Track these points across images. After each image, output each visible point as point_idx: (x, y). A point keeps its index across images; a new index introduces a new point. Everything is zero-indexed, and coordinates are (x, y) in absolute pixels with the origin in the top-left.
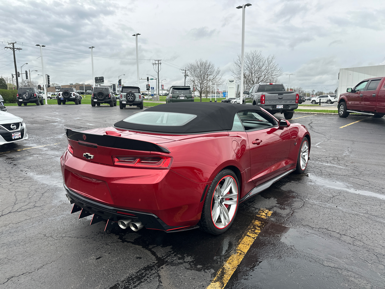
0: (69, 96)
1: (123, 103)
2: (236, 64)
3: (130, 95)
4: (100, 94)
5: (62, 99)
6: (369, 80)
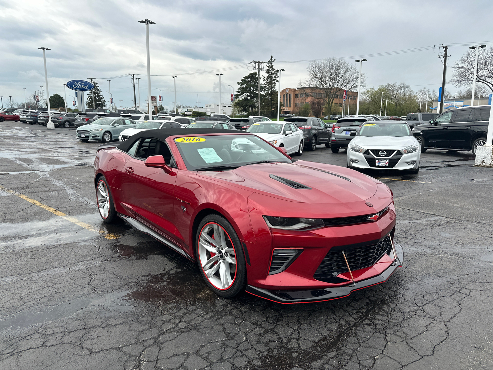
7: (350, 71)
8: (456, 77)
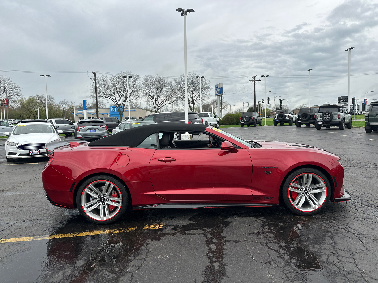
0: (283, 117)
1: (318, 123)
3: (326, 115)
4: (304, 115)
5: (277, 121)
7: (5, 82)
8: (92, 94)
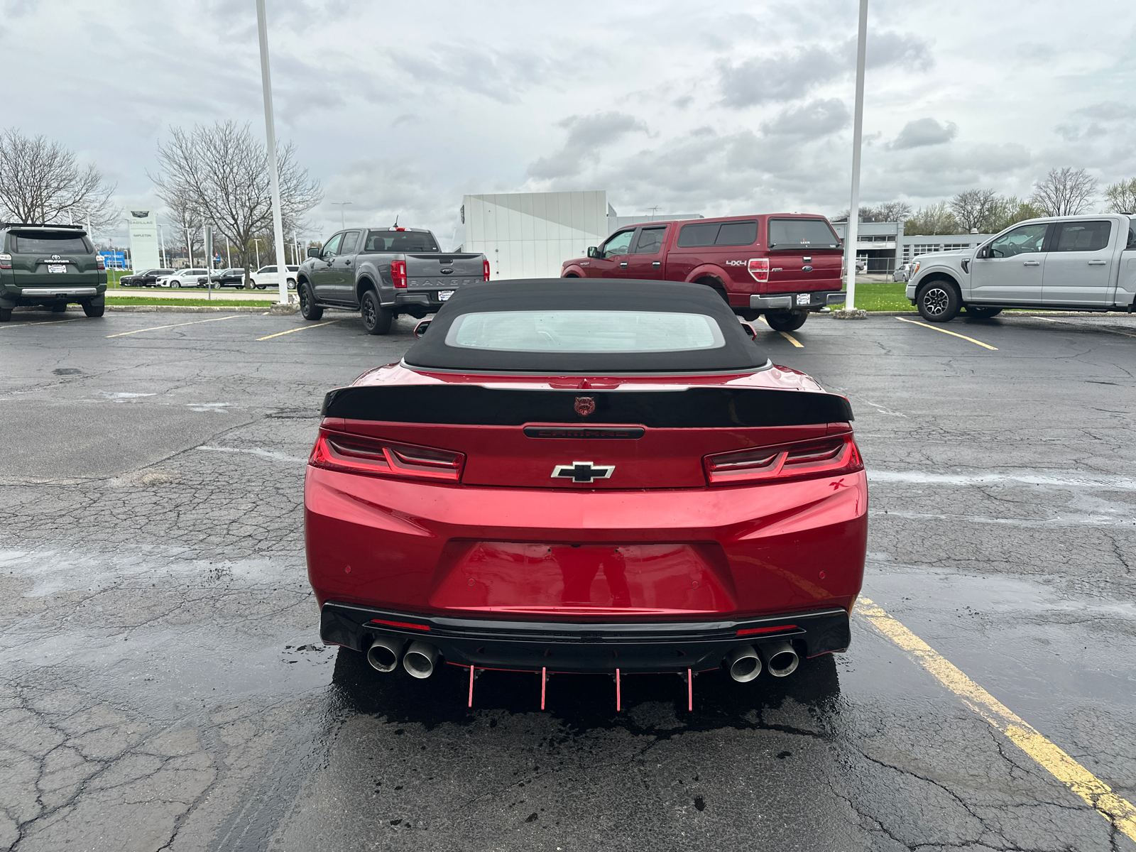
2: (168, 157)
6: (635, 228)
